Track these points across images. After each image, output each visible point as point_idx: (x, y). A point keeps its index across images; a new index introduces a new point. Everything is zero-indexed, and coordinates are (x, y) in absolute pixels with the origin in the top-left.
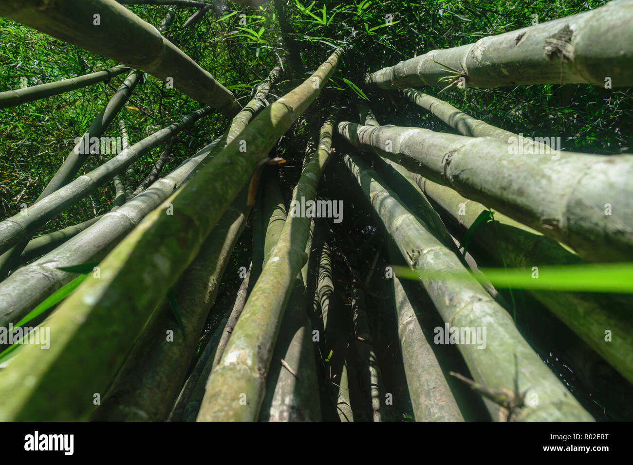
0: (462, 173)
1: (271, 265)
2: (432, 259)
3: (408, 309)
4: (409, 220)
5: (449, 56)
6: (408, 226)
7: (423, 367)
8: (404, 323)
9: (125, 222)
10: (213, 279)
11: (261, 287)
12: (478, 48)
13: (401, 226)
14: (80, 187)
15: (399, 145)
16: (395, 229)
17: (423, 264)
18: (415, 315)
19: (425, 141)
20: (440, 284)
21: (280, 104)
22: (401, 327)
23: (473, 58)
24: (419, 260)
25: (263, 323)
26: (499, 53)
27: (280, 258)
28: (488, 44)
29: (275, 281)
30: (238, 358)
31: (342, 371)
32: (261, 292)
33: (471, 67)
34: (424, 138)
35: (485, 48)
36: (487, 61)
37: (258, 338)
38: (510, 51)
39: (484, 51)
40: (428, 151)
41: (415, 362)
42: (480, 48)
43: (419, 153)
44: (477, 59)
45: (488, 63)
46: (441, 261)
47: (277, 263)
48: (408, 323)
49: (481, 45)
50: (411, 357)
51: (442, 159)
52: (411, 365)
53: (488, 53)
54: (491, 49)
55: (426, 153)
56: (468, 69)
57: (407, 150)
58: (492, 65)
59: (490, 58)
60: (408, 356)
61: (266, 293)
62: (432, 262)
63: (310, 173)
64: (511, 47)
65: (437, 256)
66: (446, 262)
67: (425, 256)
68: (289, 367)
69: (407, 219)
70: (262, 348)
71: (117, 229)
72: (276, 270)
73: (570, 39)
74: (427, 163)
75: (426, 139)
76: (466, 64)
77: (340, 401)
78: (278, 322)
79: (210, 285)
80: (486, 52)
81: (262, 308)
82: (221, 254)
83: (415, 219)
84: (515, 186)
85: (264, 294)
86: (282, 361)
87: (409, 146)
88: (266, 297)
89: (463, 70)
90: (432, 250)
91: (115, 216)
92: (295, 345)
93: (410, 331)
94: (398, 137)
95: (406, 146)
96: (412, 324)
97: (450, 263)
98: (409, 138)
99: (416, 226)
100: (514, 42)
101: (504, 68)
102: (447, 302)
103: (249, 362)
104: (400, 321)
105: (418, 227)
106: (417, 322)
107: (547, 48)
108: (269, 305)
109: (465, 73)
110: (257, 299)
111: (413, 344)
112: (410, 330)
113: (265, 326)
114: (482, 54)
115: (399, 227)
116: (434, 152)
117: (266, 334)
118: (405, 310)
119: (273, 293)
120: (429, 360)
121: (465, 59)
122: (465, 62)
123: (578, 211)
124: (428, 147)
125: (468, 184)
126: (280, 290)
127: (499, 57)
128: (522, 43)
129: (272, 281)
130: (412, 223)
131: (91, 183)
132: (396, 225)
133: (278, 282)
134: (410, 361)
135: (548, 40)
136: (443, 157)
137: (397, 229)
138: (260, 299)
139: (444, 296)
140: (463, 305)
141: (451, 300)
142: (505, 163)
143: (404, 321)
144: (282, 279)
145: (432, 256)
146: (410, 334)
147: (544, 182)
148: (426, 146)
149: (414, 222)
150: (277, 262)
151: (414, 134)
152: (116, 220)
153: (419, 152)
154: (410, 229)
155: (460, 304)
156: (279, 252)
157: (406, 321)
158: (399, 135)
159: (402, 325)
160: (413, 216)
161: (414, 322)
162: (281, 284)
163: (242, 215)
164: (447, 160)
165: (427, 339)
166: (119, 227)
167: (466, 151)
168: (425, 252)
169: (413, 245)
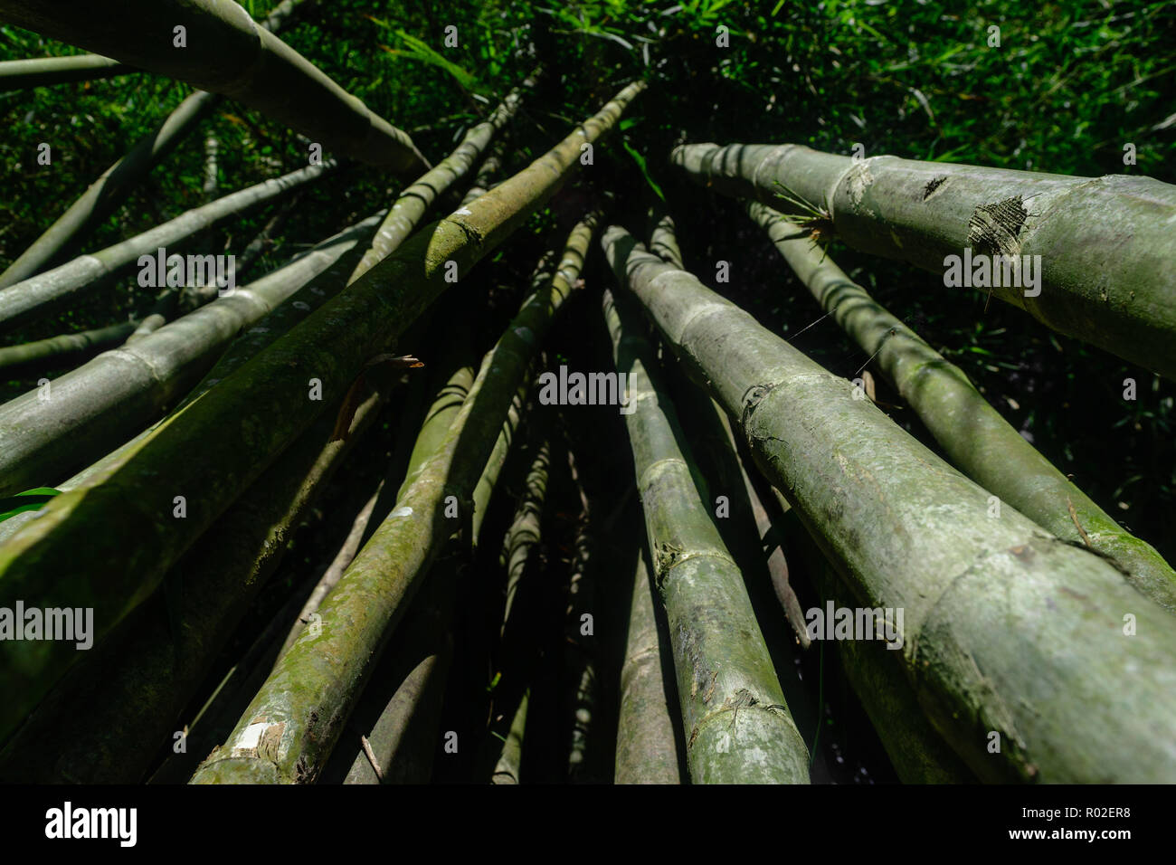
0: (768, 442)
1: (393, 525)
2: (693, 576)
3: (649, 632)
4: (677, 472)
5: (810, 171)
6: (670, 486)
7: (647, 764)
8: (635, 660)
9: (139, 375)
10: (277, 533)
11: (358, 573)
12: (859, 176)
13: (659, 481)
14: (75, 279)
15: (682, 330)
16: (648, 484)
17: (675, 582)
18: (657, 647)
19: (725, 340)
20: (692, 640)
21: (453, 225)
22: (628, 665)
23: (848, 192)
24: (671, 571)
25: (337, 660)
26: (892, 200)
27: (414, 510)
28: (879, 174)
29: (389, 563)
30: (262, 740)
31: (517, 706)
32: (353, 586)
33: (842, 208)
34: (726, 333)
35: (872, 181)
36: (871, 209)
37: (317, 696)
38: (911, 206)
39: (868, 187)
40: (725, 364)
41: (636, 749)
42: (863, 177)
43: (711, 361)
44: (853, 197)
45: (871, 213)
46: (707, 585)
47: (405, 523)
48: (643, 662)
49: (866, 171)
50: (631, 736)
51: (743, 394)
52: (627, 753)
53: (874, 194)
54: (881, 189)
55: (721, 367)
56: (836, 210)
57: (693, 344)
58: (878, 218)
59: (876, 205)
60: (626, 732)
61: (364, 588)
62: (692, 582)
63: (524, 328)
64: (915, 198)
65: (702, 574)
66: (715, 591)
67: (682, 565)
68: (372, 757)
69: (673, 470)
70: (320, 717)
71: (119, 388)
72: (399, 539)
73: (1018, 229)
74: (721, 386)
75: (727, 335)
76: (834, 199)
77: (500, 768)
78: (372, 657)
79: (267, 545)
80: (871, 189)
81: (345, 624)
82: (309, 478)
83: (688, 473)
84: (847, 522)
85: (359, 592)
86: (364, 738)
87: (698, 339)
88: (362, 599)
89: (827, 209)
90: (697, 557)
91: (122, 359)
92: (402, 702)
93: (642, 680)
94: (684, 312)
95: (693, 337)
96: (648, 667)
97: (724, 594)
98: (701, 321)
99: (685, 489)
100: (920, 190)
101: (897, 234)
102: (695, 689)
103: (283, 753)
104: (629, 653)
105: (687, 494)
106: (658, 665)
107: (974, 228)
108: (363, 617)
109: (829, 216)
110: (342, 602)
111: (641, 709)
112: (642, 677)
113: (341, 667)
114: (863, 192)
115: (655, 482)
116: (735, 371)
117: (338, 684)
118: (644, 632)
119: (378, 592)
120: (662, 749)
121: (834, 189)
122: (832, 195)
123: (940, 647)
124: (728, 355)
125: (775, 468)
126: (396, 585)
127: (892, 210)
128: (935, 198)
129: (384, 562)
130: (679, 482)
131: (101, 272)
132: (650, 476)
133: (396, 567)
134: (628, 743)
135: (980, 214)
136: (746, 390)
137: (651, 485)
138: (348, 602)
139: (692, 671)
140: (719, 707)
141: (702, 686)
142: (842, 460)
143: (635, 656)
144: (407, 559)
145: (695, 571)
146: (640, 687)
147: (897, 543)
148: (725, 352)
149: (683, 481)
150: (405, 520)
151: (712, 314)
152: (123, 368)
153: (711, 358)
154: (671, 496)
155: (714, 702)
156: (417, 495)
157: (639, 657)
158: (688, 307)
159: (630, 663)
160: (686, 466)
161: (652, 663)
162: (399, 571)
163: (376, 394)
164: (750, 402)
165: (667, 704)
166: (124, 384)
167: (784, 397)
168: (685, 556)
169: (669, 533)
